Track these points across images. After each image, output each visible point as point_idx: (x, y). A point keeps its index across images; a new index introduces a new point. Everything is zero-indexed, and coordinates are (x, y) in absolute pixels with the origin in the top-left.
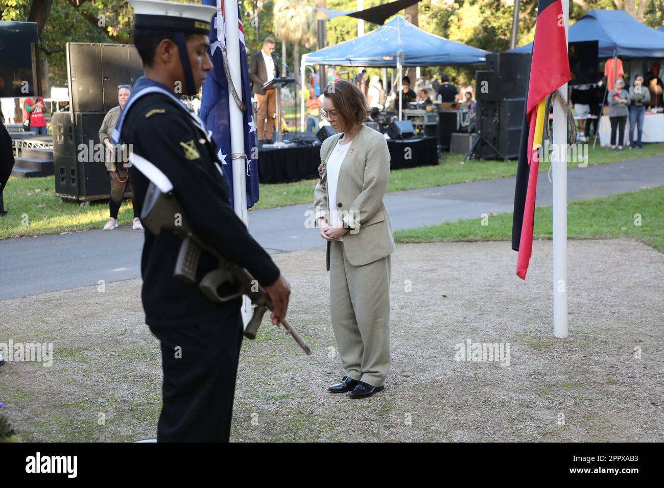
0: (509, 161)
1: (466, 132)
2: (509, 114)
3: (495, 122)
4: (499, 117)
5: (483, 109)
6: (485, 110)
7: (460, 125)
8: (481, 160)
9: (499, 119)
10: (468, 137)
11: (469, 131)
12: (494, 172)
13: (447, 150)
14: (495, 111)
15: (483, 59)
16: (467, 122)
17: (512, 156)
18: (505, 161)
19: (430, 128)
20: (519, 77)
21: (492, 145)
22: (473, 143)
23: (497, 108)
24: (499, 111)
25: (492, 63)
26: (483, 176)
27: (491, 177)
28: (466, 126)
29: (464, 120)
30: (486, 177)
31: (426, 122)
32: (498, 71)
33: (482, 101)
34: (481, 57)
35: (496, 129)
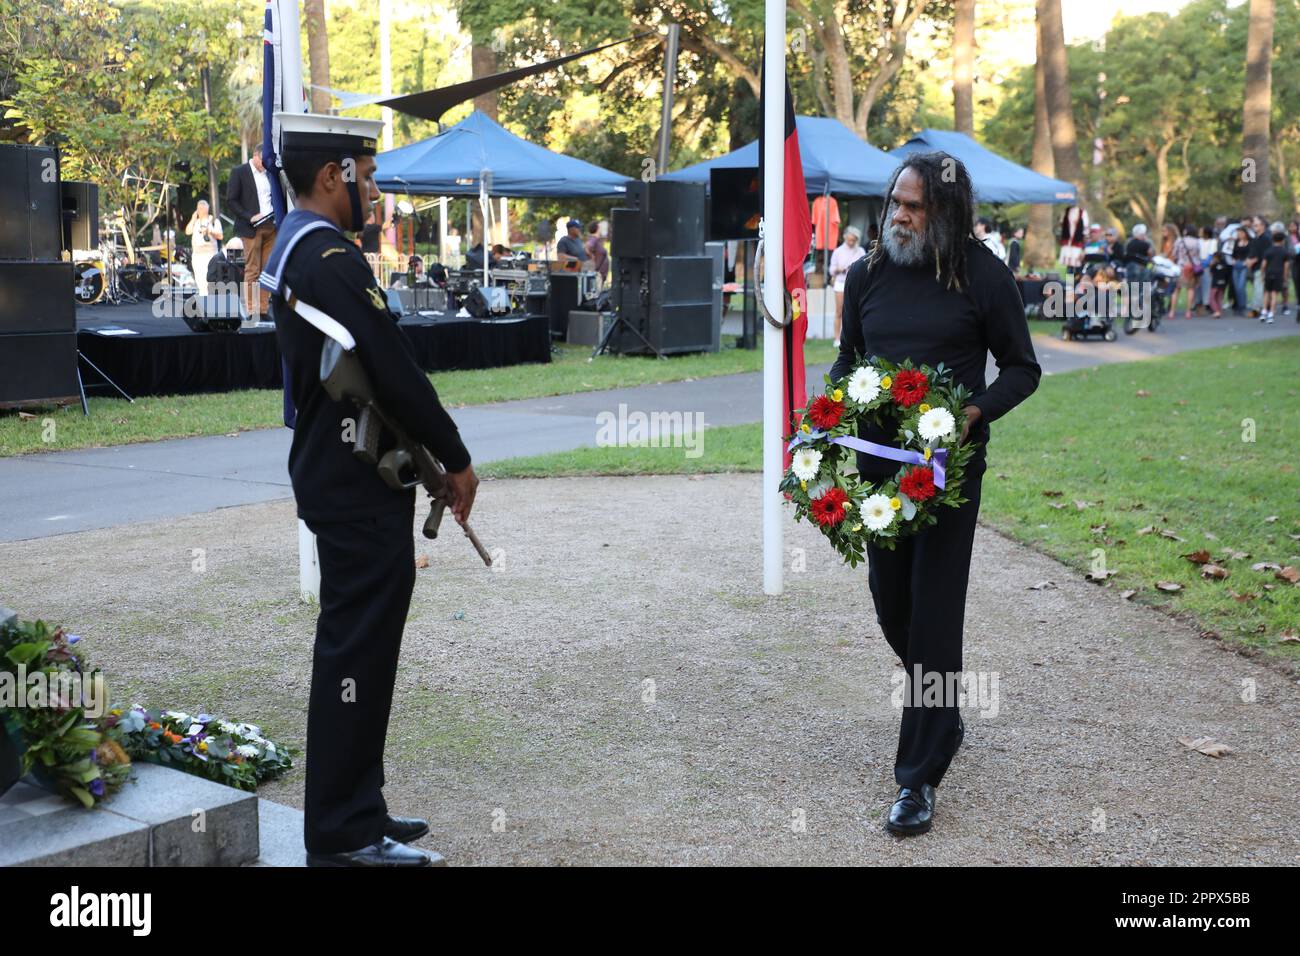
0: (665, 358)
1: (593, 309)
2: (665, 281)
3: (643, 294)
4: (649, 284)
5: (623, 270)
6: (627, 273)
7: (584, 297)
8: (620, 355)
9: (649, 288)
10: (597, 318)
11: (599, 307)
12: (642, 374)
13: (562, 339)
14: (642, 274)
15: (622, 189)
17: (670, 350)
18: (658, 359)
19: (535, 302)
20: (679, 220)
21: (637, 332)
22: (605, 330)
23: (646, 270)
24: (649, 274)
25: (637, 196)
26: (626, 381)
27: (639, 382)
28: (594, 299)
29: (589, 290)
30: (630, 383)
31: (528, 291)
32: (647, 210)
33: (621, 259)
34: (618, 185)
35: (644, 306)
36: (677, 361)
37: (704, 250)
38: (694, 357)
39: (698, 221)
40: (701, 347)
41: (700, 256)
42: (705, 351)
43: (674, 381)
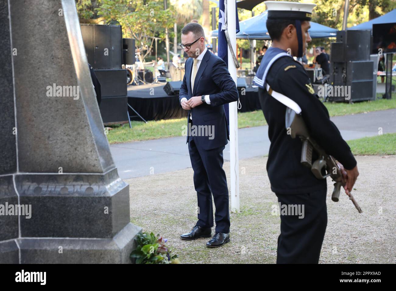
0: (353, 103)
2: (353, 72)
3: (343, 77)
4: (346, 73)
5: (335, 68)
6: (336, 68)
7: (316, 79)
8: (333, 102)
9: (346, 75)
11: (323, 83)
12: (345, 110)
14: (343, 69)
15: (334, 34)
16: (321, 77)
17: (355, 100)
18: (350, 103)
20: (360, 46)
23: (345, 67)
24: (346, 69)
25: (342, 37)
26: (338, 113)
27: (344, 114)
28: (321, 80)
30: (340, 114)
32: (346, 42)
33: (335, 63)
34: (332, 32)
35: (344, 82)
36: (358, 104)
37: (370, 58)
38: (365, 103)
39: (367, 46)
40: (368, 99)
41: (368, 61)
42: (370, 100)
43: (359, 113)
